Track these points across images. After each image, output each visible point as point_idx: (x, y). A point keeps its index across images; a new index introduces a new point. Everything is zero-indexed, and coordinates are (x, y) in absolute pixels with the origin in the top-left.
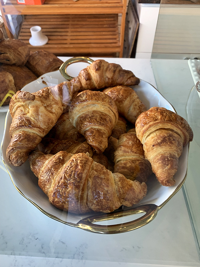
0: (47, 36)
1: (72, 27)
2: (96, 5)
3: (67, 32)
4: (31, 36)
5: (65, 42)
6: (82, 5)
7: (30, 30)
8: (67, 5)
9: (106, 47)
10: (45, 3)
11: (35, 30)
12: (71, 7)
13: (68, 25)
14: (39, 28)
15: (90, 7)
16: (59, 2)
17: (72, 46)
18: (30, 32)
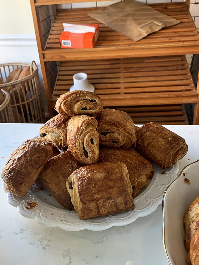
0: (92, 84)
1: (125, 71)
2: (167, 45)
3: (119, 78)
4: (73, 84)
5: (118, 91)
6: (147, 46)
7: (72, 77)
8: (128, 47)
9: (177, 97)
10: (97, 45)
11: (79, 78)
12: (132, 49)
13: (119, 68)
14: (84, 76)
15: (158, 48)
16: (116, 44)
17: (128, 96)
18: (73, 80)
